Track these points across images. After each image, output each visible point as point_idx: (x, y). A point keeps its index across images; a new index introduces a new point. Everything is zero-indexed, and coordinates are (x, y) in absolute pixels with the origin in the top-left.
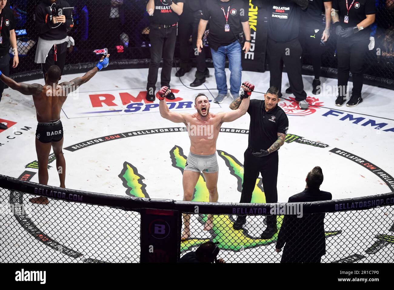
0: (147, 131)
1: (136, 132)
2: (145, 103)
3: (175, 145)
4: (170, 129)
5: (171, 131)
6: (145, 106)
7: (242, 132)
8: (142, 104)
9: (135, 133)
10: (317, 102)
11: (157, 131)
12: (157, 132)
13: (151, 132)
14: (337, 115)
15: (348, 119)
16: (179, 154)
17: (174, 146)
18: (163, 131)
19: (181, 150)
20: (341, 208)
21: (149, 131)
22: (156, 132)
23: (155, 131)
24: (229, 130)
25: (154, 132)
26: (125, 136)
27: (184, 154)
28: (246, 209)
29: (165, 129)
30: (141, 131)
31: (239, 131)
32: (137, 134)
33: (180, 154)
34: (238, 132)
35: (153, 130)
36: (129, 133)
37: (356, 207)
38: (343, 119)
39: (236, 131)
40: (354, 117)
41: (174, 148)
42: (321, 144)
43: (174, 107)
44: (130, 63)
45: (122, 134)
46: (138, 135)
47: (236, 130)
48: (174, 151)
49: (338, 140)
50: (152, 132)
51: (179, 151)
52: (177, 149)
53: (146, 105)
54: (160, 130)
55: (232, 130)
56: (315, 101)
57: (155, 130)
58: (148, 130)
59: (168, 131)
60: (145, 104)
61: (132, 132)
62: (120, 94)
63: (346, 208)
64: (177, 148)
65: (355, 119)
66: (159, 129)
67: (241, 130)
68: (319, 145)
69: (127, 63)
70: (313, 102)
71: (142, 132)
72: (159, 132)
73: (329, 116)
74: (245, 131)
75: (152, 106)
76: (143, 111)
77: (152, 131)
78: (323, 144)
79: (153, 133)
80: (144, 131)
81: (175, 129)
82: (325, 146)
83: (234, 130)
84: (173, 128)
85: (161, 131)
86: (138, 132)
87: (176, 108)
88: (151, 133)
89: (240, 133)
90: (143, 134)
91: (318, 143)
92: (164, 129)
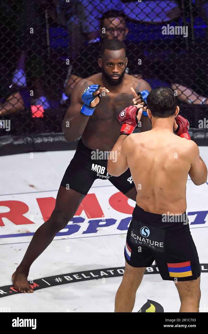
0: (91, 273)
1: (71, 275)
2: (89, 218)
6: (89, 224)
8: (82, 220)
9: (68, 278)
11: (111, 271)
12: (113, 274)
13: (99, 274)
17: (146, 302)
21: (97, 272)
23: (109, 273)
25: (107, 274)
26: (49, 285)
30: (79, 274)
32: (72, 279)
35: (105, 270)
36: (57, 277)
41: (147, 306)
44: (57, 139)
45: (43, 280)
46: (75, 280)
48: (146, 310)
50: (102, 275)
51: (156, 311)
52: (152, 309)
53: (90, 222)
54: (118, 271)
57: (108, 271)
58: (94, 272)
60: (87, 220)
61: (62, 276)
62: (39, 200)
64: (151, 304)
66: (115, 269)
69: (51, 140)
71: (83, 275)
72: (116, 274)
75: (101, 223)
76: (84, 233)
77: (102, 273)
79: (105, 276)
80: (87, 273)
85: (120, 273)
86: (74, 276)
88: (100, 277)
90: (84, 279)
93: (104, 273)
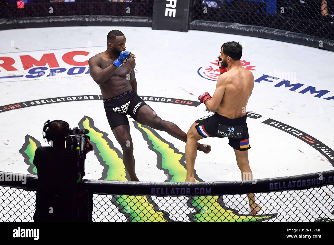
0: (51, 100)
1: (40, 100)
2: (50, 67)
3: (85, 116)
4: (79, 97)
5: (80, 99)
7: (161, 100)
8: (46, 69)
9: (38, 102)
10: (248, 66)
11: (63, 99)
12: (64, 100)
14: (271, 81)
15: (284, 85)
16: (89, 125)
17: (83, 117)
18: (71, 99)
19: (91, 122)
20: (277, 187)
22: (62, 101)
24: (147, 98)
25: (61, 101)
26: (27, 106)
27: (95, 126)
28: (167, 189)
29: (73, 98)
30: (45, 100)
31: (158, 99)
32: (40, 103)
33: (91, 126)
34: (157, 101)
36: (32, 101)
37: (294, 186)
38: (278, 85)
39: (155, 100)
40: (291, 83)
41: (84, 119)
42: (252, 114)
43: (83, 72)
44: (32, 21)
45: (23, 103)
47: (154, 98)
48: (84, 122)
49: (272, 110)
50: (58, 101)
51: (89, 122)
52: (87, 121)
53: (51, 70)
54: (67, 98)
55: (150, 98)
56: (245, 65)
57: (61, 98)
58: (53, 99)
59: (76, 99)
60: (49, 69)
61: (34, 101)
62: (21, 57)
63: (282, 188)
64: (86, 118)
65: (292, 85)
66: (65, 98)
67: (161, 98)
68: (251, 115)
69: (29, 21)
70: (244, 66)
71: (47, 100)
72: (66, 101)
73: (262, 82)
74: (165, 99)
75: (57, 71)
77: (58, 100)
78: (256, 114)
79: (59, 102)
81: (84, 97)
82: (257, 117)
83: (153, 98)
84: (83, 96)
85: (68, 100)
86: (42, 101)
87: (86, 73)
89: (160, 101)
90: (47, 103)
91: (249, 114)
92: (71, 97)
93: (59, 99)
